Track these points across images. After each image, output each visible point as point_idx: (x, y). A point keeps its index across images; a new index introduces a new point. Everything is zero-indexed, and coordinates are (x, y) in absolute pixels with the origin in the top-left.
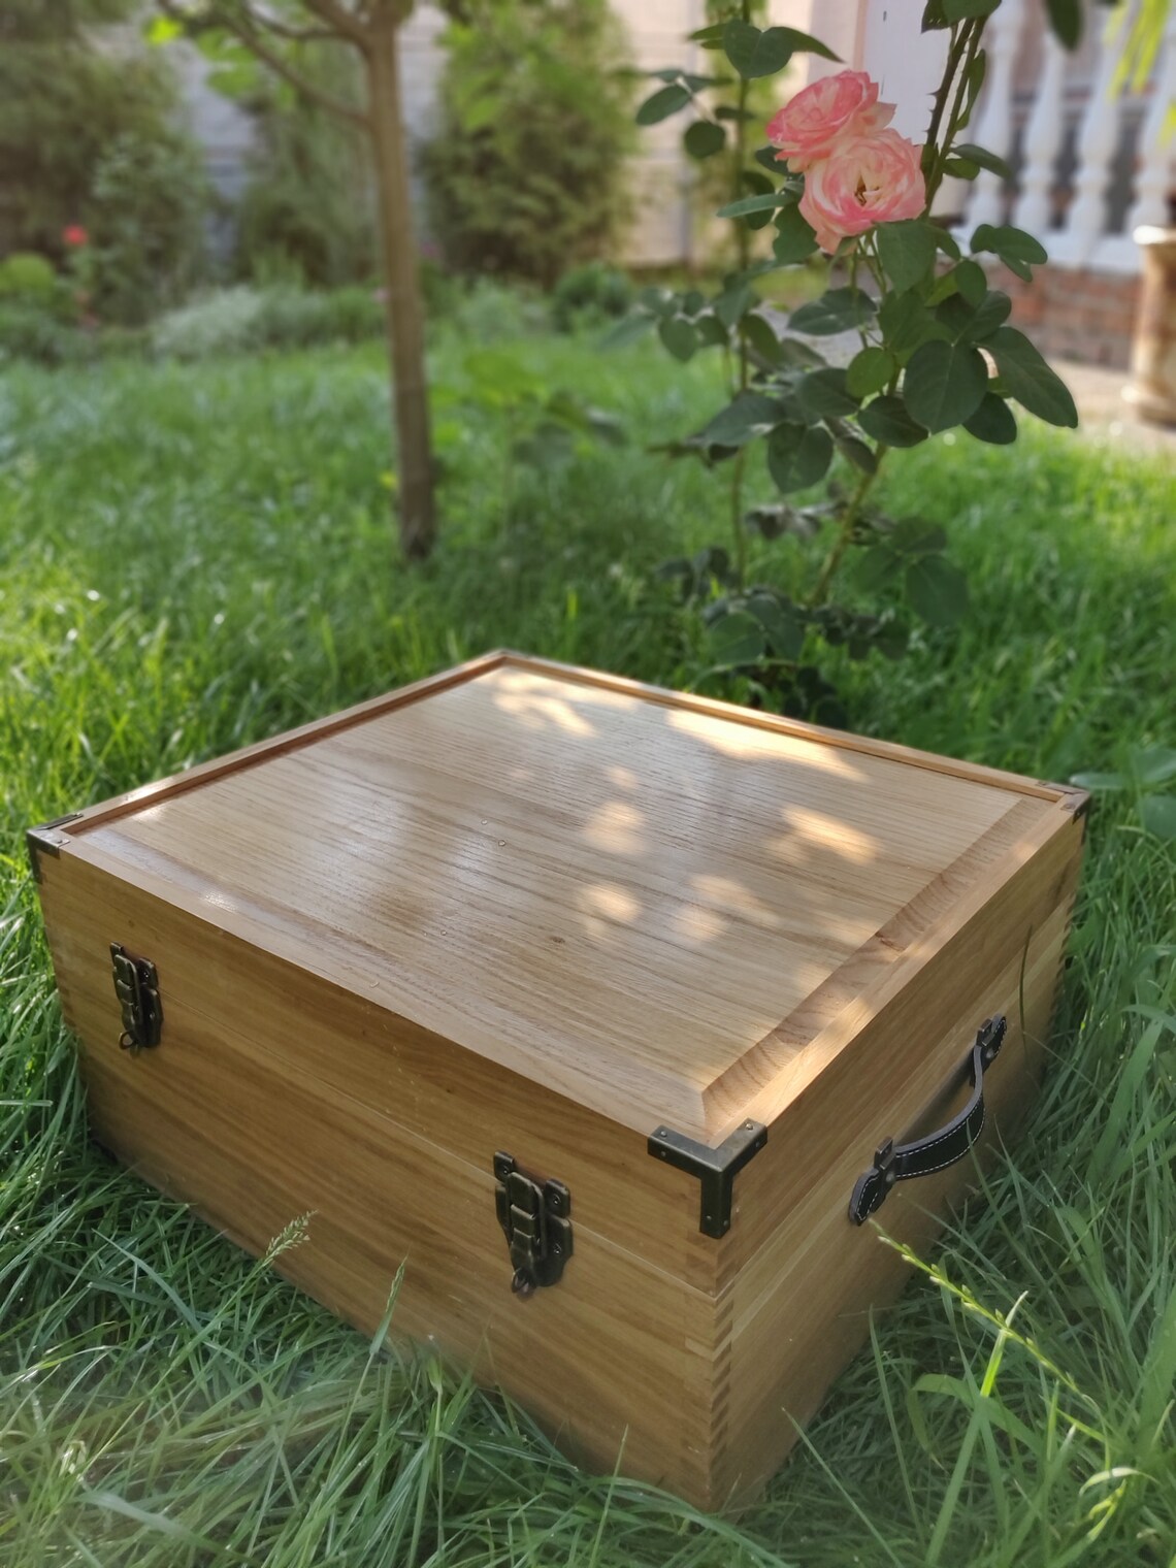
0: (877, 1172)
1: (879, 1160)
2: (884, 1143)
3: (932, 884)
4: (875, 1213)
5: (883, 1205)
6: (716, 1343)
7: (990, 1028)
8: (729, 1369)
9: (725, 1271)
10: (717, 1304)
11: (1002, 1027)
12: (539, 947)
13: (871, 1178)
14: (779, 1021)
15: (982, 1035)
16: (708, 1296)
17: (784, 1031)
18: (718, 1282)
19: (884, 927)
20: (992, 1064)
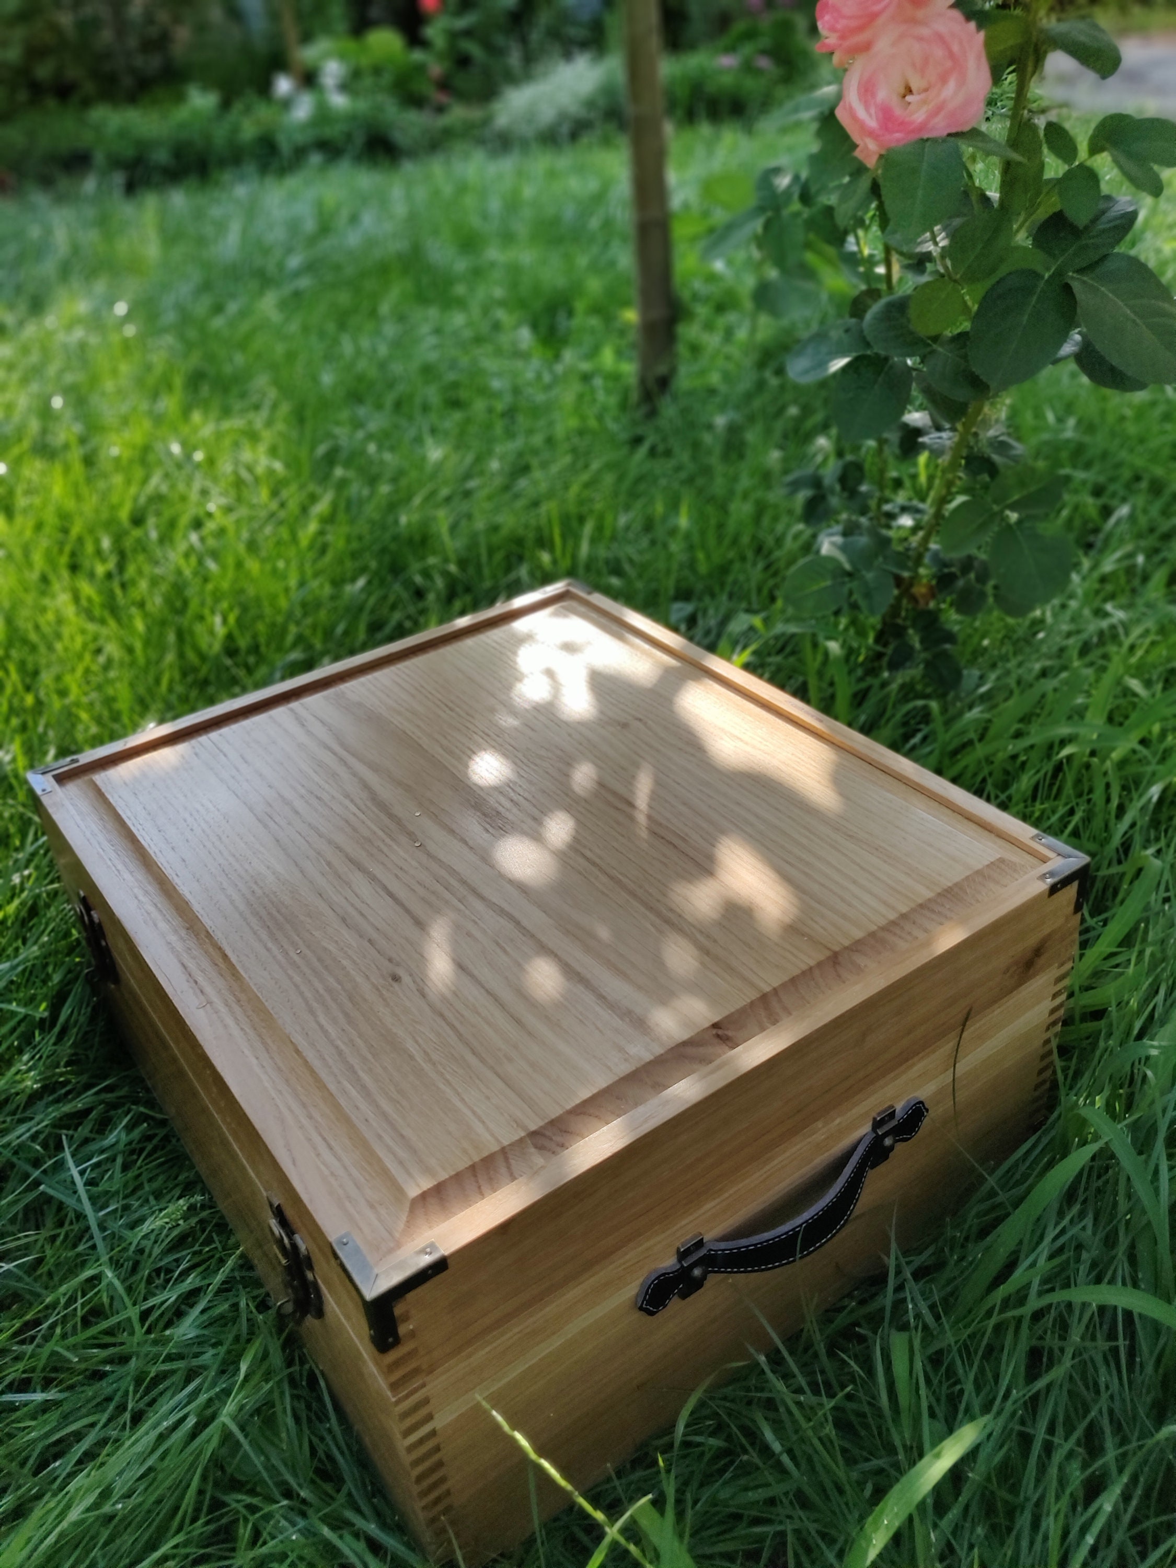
0: (678, 1267)
1: (682, 1255)
2: (692, 1239)
3: (820, 964)
4: (689, 1299)
5: (702, 1290)
6: (407, 1433)
7: (892, 1115)
8: (437, 1449)
9: (404, 1376)
10: (397, 1403)
11: (917, 1112)
12: (374, 985)
13: (663, 1274)
14: (541, 1123)
15: (877, 1124)
16: (389, 1393)
17: (544, 1135)
18: (394, 1387)
19: (727, 1017)
20: (899, 1147)
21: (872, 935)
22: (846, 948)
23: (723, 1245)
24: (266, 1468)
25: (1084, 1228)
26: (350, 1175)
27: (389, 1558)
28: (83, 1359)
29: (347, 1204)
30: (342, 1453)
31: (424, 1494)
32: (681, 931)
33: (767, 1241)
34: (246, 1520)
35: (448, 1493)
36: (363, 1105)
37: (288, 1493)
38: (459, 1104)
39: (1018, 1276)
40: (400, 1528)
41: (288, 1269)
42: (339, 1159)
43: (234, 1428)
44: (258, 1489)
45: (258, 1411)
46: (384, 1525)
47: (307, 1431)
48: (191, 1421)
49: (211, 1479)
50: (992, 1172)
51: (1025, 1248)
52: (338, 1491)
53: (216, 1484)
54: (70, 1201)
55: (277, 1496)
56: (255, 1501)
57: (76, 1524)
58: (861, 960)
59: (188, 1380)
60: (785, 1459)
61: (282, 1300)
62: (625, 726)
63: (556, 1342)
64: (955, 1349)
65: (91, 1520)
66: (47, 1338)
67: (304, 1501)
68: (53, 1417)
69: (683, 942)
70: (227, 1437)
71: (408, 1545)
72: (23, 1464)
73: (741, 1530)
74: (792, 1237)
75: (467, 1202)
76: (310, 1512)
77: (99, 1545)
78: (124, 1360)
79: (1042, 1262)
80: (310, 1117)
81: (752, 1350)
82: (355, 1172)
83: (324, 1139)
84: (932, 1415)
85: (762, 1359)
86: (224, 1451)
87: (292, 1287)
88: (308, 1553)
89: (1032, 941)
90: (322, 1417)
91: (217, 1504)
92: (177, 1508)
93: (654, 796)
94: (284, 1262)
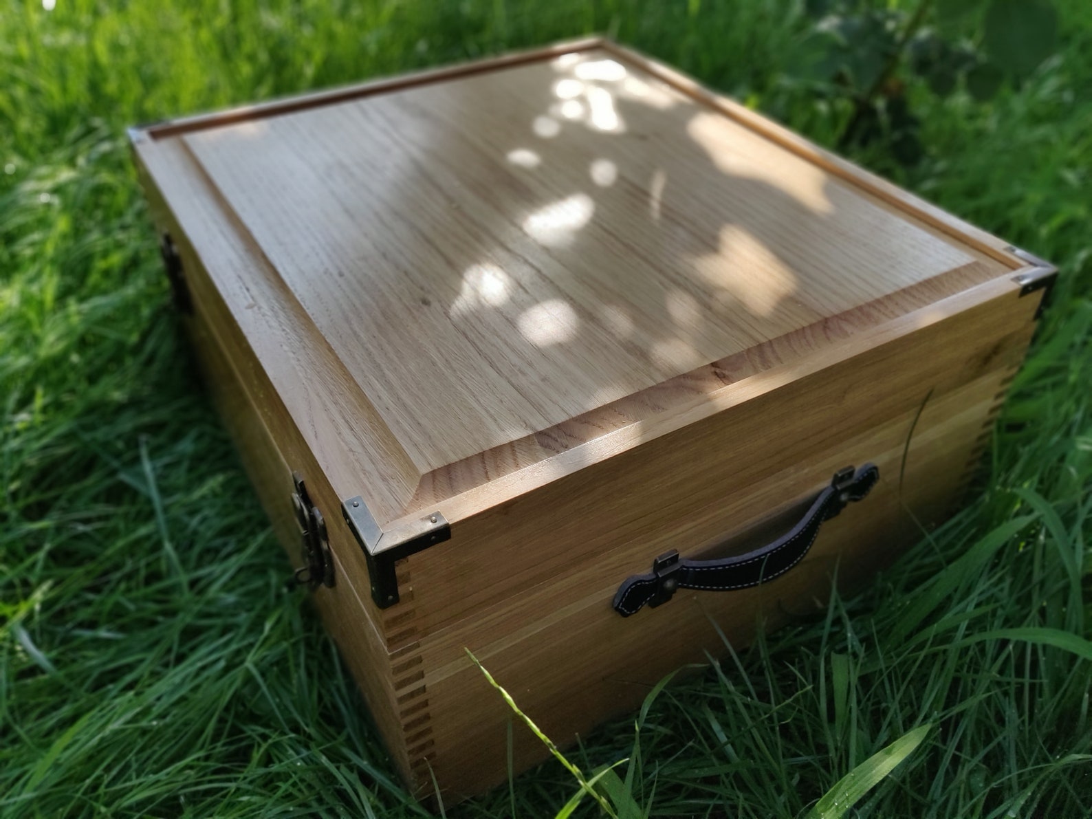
0: (654, 577)
1: (658, 567)
2: (669, 554)
3: (811, 326)
4: (657, 609)
5: (669, 603)
6: (399, 686)
7: (851, 474)
8: (425, 704)
9: (401, 634)
10: (393, 657)
11: (871, 476)
12: (405, 305)
13: (641, 581)
14: (549, 426)
15: (837, 480)
16: (386, 648)
17: (550, 436)
18: (390, 642)
19: (724, 359)
20: (851, 505)
21: (860, 308)
22: (836, 316)
23: (694, 564)
24: (278, 706)
25: (1002, 590)
26: (367, 452)
27: (377, 789)
28: (139, 610)
29: (362, 476)
30: (346, 705)
31: (410, 740)
32: (686, 290)
33: (735, 564)
34: (259, 746)
35: (432, 742)
36: (385, 395)
37: (296, 729)
38: (475, 405)
39: (947, 620)
40: (389, 768)
41: (306, 538)
42: (358, 439)
43: (255, 672)
44: (272, 724)
45: (277, 663)
46: (375, 764)
47: (316, 681)
48: (222, 664)
49: (233, 712)
50: (931, 531)
51: (957, 596)
52: (339, 733)
53: (237, 716)
54: (142, 488)
55: (287, 730)
56: (267, 731)
57: (116, 733)
58: (848, 328)
59: (223, 634)
60: (729, 748)
61: (301, 566)
62: (643, 138)
63: (538, 628)
64: (885, 674)
65: (128, 732)
66: (112, 591)
67: (309, 737)
68: (112, 651)
69: (687, 298)
70: (249, 679)
71: (394, 781)
72: (82, 684)
73: (680, 801)
74: (757, 563)
75: (474, 483)
76: (312, 745)
77: (135, 751)
78: (172, 613)
79: (970, 609)
80: (336, 403)
81: (708, 655)
82: (371, 450)
83: (347, 422)
84: (859, 726)
85: (717, 664)
86: (246, 691)
87: (310, 557)
88: (309, 776)
89: (993, 338)
90: (331, 674)
91: (235, 731)
92: (202, 731)
93: (666, 191)
94: (303, 532)
